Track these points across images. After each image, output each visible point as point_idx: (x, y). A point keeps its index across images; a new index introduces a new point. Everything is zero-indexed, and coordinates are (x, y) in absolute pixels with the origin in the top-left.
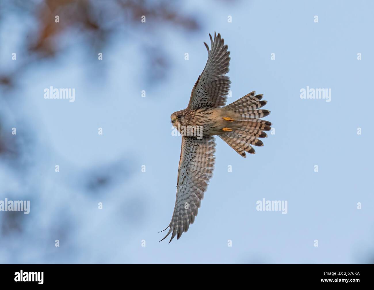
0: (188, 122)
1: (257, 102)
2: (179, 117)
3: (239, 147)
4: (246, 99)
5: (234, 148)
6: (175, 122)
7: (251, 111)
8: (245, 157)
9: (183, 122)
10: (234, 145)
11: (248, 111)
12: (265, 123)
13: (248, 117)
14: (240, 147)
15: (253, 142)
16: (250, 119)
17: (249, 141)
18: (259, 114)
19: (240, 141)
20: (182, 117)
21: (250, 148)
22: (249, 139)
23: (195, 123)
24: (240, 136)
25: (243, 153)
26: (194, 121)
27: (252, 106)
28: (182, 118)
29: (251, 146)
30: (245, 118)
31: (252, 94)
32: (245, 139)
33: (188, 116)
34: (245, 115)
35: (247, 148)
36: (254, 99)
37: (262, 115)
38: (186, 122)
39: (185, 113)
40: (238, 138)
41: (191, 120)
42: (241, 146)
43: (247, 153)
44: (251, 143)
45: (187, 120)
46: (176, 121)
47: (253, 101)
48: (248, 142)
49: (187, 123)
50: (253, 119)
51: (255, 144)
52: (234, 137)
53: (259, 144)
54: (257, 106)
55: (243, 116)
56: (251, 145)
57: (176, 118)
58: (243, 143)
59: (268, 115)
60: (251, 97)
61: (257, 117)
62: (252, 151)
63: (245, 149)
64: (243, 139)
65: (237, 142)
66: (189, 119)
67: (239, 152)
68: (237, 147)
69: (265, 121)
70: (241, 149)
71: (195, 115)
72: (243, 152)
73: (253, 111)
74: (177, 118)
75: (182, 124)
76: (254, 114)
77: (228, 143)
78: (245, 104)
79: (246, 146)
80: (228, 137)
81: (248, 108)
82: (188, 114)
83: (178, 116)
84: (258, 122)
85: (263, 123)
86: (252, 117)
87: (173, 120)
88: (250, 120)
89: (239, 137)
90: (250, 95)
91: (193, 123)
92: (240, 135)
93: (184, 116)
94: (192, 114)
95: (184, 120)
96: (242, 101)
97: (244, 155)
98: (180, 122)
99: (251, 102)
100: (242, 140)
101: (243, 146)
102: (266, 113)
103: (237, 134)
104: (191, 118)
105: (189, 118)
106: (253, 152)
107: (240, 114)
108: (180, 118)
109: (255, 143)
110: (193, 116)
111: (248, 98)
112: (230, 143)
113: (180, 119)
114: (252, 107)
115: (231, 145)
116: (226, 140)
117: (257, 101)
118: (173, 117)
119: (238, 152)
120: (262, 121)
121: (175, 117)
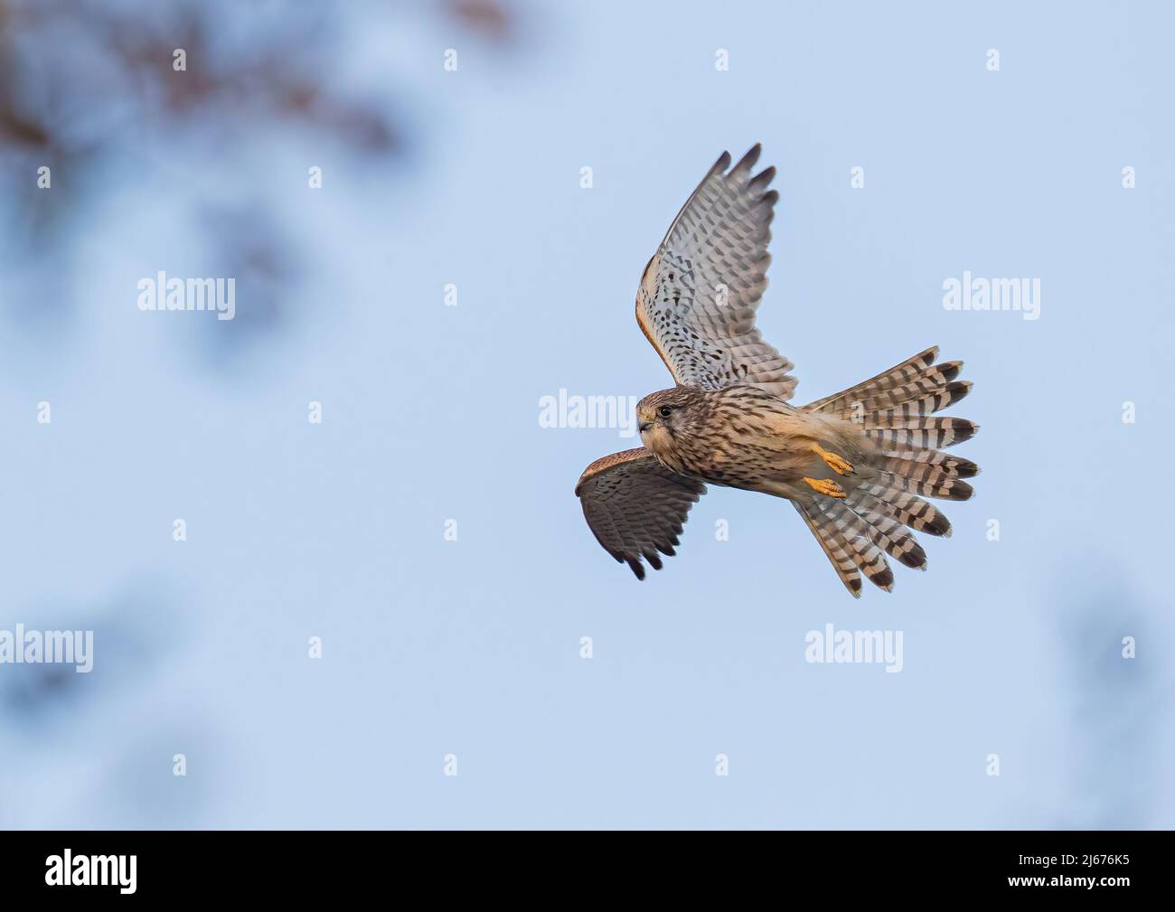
0: (696, 428)
1: (940, 386)
2: (665, 412)
3: (846, 555)
4: (904, 372)
5: (831, 553)
6: (650, 429)
7: (915, 418)
8: (857, 596)
9: (679, 428)
10: (833, 542)
11: (907, 418)
12: (957, 468)
13: (902, 439)
14: (851, 557)
15: (897, 547)
16: (909, 447)
17: (885, 541)
18: (941, 433)
19: (856, 532)
20: (674, 411)
21: (880, 567)
22: (887, 534)
23: (719, 432)
24: (861, 515)
25: (855, 578)
26: (715, 422)
27: (923, 401)
28: (677, 415)
29: (884, 561)
30: (893, 446)
31: (928, 357)
32: (874, 530)
33: (696, 408)
34: (895, 432)
35: (873, 563)
36: (931, 378)
37: (950, 436)
38: (690, 427)
39: (686, 397)
40: (852, 522)
41: (708, 421)
42: (855, 552)
43: (867, 583)
44: (890, 548)
45: (694, 423)
46: (656, 424)
47: (927, 384)
48: (879, 544)
49: (694, 432)
50: (918, 451)
51: (899, 555)
52: (840, 515)
53: (914, 559)
54: (938, 398)
55: (888, 436)
56: (886, 553)
57: (654, 414)
58: (863, 541)
59: (969, 437)
60: (923, 366)
61: (932, 443)
62: (883, 579)
63: (863, 566)
64: (868, 530)
65: (844, 535)
66: (701, 420)
67: (842, 573)
68: (843, 554)
69: (956, 459)
70: (851, 564)
71: (718, 403)
72: (853, 576)
73: (923, 420)
74: (657, 415)
75: (676, 434)
76: (925, 432)
77: (815, 530)
78: (898, 391)
79: (870, 556)
80: (821, 512)
81: (906, 407)
82: (697, 402)
83: (661, 408)
84: (933, 462)
85: (951, 465)
86: (917, 441)
87: (644, 420)
88: (908, 455)
89: (857, 519)
90: (921, 360)
91: (713, 432)
92: (861, 511)
93: (682, 408)
94: (711, 401)
95: (683, 421)
96: (891, 378)
97: (855, 586)
98: (668, 427)
99: (919, 384)
100: (864, 531)
101: (862, 553)
102: (964, 430)
103: (853, 507)
104: (707, 414)
105: (699, 416)
106: (887, 584)
107: (879, 428)
108: (669, 413)
109: (902, 552)
110: (712, 404)
111: (911, 371)
112: (824, 532)
113: (669, 420)
114: (922, 403)
115: (823, 541)
116: (814, 521)
117: (940, 383)
118: (643, 411)
119: (839, 570)
120: (948, 459)
121: (651, 411)
